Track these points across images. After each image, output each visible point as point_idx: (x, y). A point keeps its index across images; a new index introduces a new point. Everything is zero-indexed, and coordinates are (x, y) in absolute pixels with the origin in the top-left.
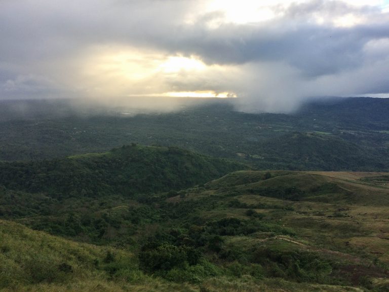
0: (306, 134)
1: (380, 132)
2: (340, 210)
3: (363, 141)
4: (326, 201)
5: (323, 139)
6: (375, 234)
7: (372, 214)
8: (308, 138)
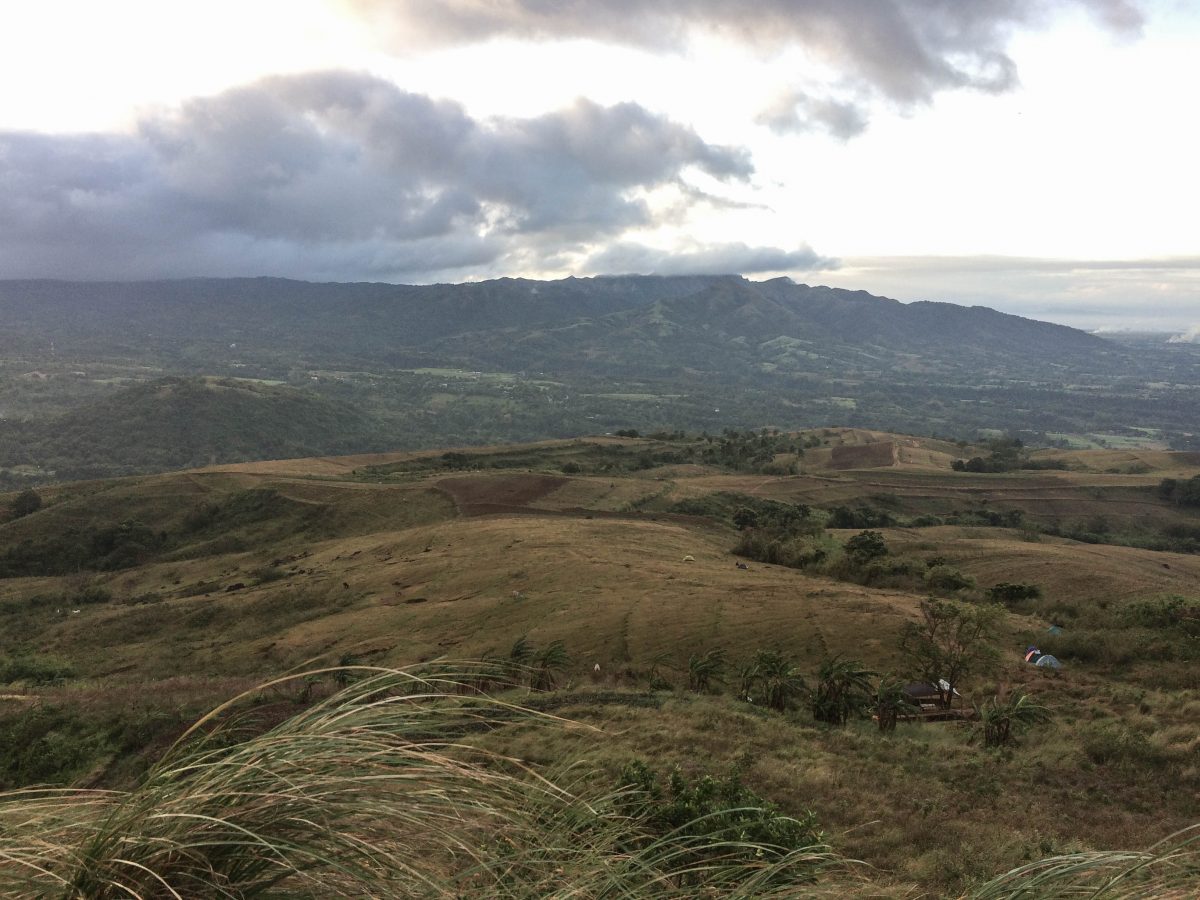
0: (204, 381)
1: (417, 372)
2: (277, 563)
3: (374, 398)
4: (238, 547)
5: (258, 395)
6: (373, 600)
7: (377, 551)
8: (208, 392)
